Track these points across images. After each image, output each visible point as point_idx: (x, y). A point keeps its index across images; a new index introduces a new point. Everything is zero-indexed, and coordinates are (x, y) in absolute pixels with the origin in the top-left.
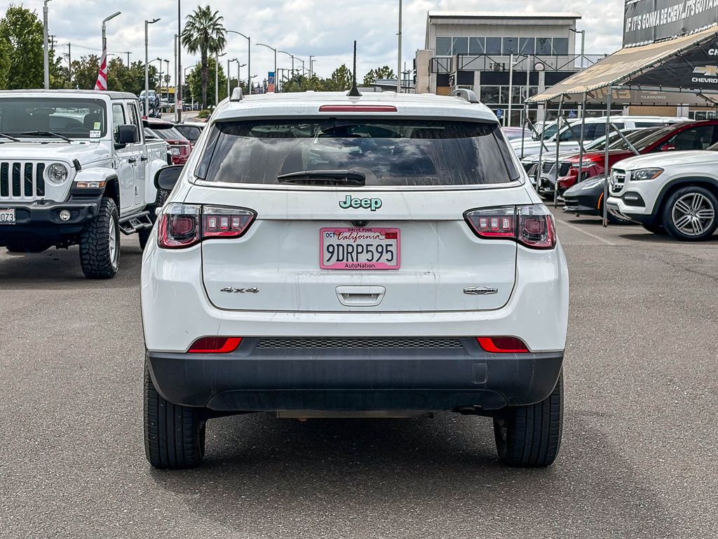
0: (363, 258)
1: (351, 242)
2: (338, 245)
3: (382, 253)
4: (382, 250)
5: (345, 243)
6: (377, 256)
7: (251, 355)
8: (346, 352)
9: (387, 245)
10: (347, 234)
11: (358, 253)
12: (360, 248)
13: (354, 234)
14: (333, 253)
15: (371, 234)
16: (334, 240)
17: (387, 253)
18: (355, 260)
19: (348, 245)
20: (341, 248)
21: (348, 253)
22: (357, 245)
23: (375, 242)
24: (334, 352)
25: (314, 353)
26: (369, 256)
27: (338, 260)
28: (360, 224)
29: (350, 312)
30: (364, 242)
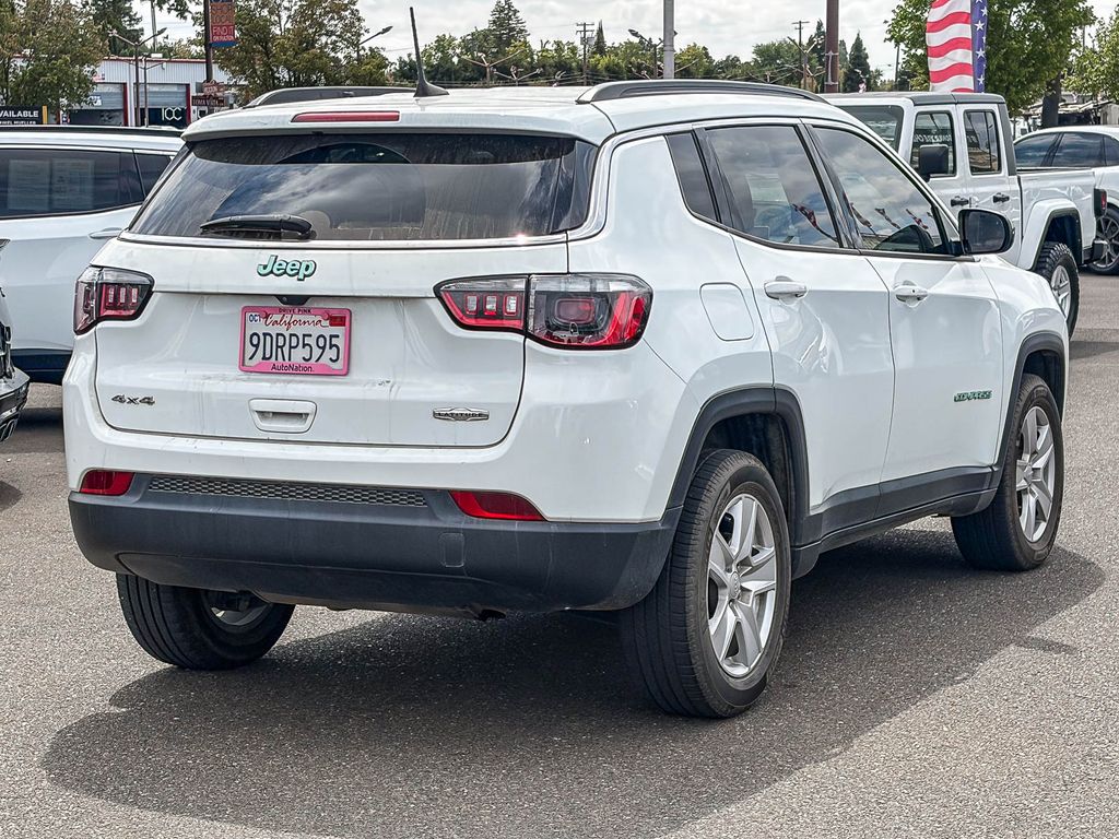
0: (299, 355)
1: (282, 329)
2: (265, 335)
3: (323, 348)
4: (327, 343)
5: (273, 330)
6: (317, 352)
7: (140, 501)
8: (258, 504)
9: (331, 337)
10: (277, 317)
11: (291, 347)
12: (294, 339)
13: (287, 318)
14: (257, 346)
15: (310, 318)
16: (259, 327)
17: (331, 348)
18: (287, 358)
19: (278, 335)
20: (268, 338)
21: (278, 347)
22: (291, 335)
23: (316, 331)
24: (242, 503)
25: (218, 502)
26: (306, 353)
27: (264, 358)
28: (296, 302)
29: (268, 441)
30: (299, 330)
